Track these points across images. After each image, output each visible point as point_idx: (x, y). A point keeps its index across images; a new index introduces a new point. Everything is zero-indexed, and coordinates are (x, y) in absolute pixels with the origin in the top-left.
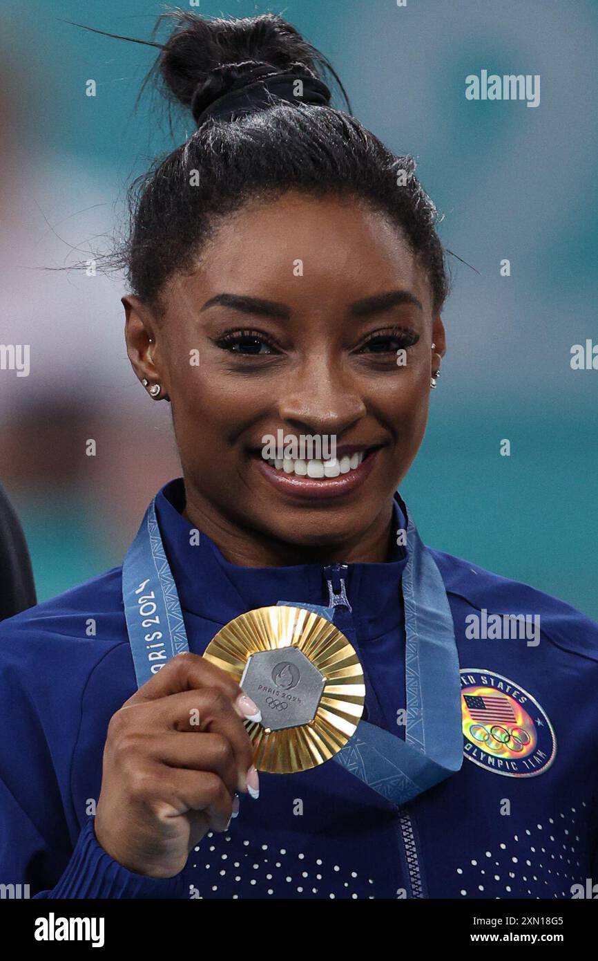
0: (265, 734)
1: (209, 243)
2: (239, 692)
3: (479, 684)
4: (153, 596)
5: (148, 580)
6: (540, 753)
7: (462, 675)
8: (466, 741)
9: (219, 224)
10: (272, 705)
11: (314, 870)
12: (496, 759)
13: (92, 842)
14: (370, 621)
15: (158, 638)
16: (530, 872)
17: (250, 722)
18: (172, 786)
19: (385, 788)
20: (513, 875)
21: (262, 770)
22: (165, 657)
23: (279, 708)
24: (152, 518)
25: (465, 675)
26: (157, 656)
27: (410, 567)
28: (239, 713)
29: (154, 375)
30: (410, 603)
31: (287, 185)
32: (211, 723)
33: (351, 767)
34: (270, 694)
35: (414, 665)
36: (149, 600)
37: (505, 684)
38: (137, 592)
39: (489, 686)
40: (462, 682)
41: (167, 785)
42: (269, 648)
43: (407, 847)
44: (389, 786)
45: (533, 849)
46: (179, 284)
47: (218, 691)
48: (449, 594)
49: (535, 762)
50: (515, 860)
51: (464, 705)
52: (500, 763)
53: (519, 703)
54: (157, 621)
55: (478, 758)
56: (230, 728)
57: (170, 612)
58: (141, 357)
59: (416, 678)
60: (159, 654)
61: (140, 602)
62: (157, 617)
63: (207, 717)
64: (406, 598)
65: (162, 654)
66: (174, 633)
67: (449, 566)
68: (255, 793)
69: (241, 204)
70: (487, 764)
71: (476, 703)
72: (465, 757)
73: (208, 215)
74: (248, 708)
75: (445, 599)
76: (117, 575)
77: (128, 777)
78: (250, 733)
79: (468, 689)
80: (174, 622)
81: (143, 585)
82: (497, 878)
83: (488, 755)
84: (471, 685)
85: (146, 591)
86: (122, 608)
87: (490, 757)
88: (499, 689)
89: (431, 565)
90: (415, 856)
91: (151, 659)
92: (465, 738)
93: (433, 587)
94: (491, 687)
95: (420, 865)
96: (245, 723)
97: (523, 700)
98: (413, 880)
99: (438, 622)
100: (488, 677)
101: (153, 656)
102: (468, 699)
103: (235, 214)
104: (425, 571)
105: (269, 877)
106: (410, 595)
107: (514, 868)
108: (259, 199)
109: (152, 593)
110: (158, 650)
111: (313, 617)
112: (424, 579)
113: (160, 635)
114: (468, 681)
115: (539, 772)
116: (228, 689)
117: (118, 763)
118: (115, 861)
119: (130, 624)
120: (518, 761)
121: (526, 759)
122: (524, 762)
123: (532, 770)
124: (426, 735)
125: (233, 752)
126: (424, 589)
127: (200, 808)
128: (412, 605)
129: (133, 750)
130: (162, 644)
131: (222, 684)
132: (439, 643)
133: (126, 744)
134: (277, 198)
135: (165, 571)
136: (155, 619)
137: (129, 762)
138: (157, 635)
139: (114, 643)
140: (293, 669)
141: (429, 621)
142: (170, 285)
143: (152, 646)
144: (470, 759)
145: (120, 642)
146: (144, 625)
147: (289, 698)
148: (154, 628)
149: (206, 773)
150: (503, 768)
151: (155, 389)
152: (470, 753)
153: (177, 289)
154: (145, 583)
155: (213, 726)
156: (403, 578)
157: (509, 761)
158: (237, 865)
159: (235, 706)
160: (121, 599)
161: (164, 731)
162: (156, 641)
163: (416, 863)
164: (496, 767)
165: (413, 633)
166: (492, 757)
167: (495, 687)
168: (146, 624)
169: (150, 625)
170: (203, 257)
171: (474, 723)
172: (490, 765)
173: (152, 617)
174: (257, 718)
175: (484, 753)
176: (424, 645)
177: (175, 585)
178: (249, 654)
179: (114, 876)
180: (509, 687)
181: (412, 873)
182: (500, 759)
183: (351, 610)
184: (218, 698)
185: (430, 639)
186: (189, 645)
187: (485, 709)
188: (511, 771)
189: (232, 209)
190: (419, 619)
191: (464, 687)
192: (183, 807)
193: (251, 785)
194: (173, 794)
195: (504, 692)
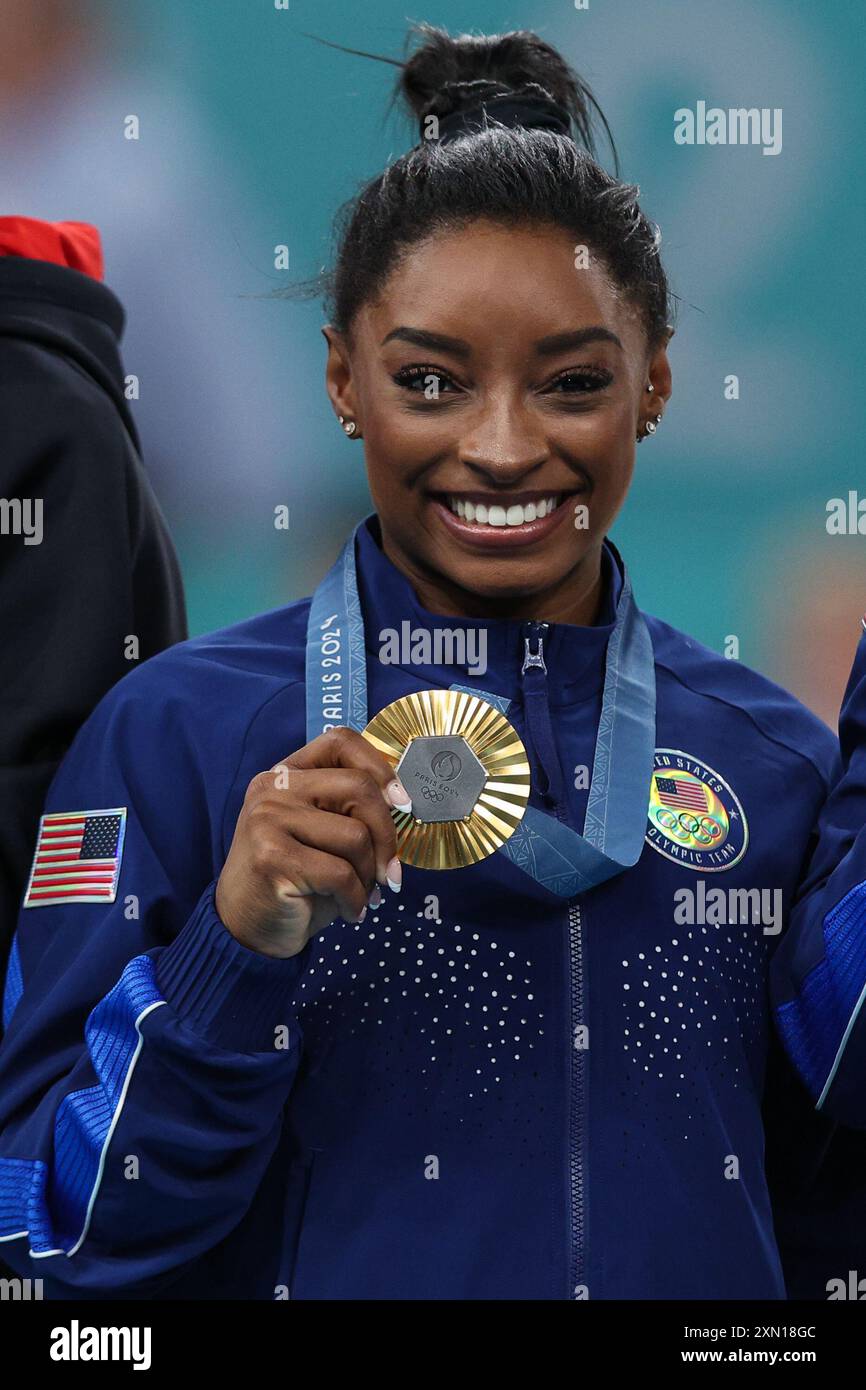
0: (416, 824)
1: (395, 273)
2: (391, 777)
3: (674, 766)
4: (338, 634)
5: (336, 616)
6: (730, 847)
7: (657, 754)
8: (650, 825)
9: (407, 253)
10: (427, 796)
11: (469, 944)
12: (681, 848)
13: (209, 907)
14: (566, 687)
15: (337, 679)
16: (700, 973)
17: (400, 812)
18: (299, 864)
19: (556, 885)
20: (681, 974)
21: (407, 862)
22: (340, 701)
23: (435, 799)
24: (350, 549)
25: (661, 755)
26: (331, 699)
27: (618, 635)
28: (388, 801)
29: (349, 412)
30: (612, 672)
31: (477, 213)
32: (352, 807)
33: (520, 860)
34: (426, 784)
35: (606, 739)
36: (334, 638)
37: (702, 770)
38: (323, 627)
39: (684, 769)
40: (656, 762)
41: (294, 862)
42: (433, 734)
43: (572, 931)
44: (560, 883)
45: (707, 949)
46: (366, 318)
47: (367, 773)
48: (657, 666)
49: (722, 856)
50: (686, 958)
51: (654, 785)
52: (684, 853)
53: (714, 792)
54: (338, 662)
55: (661, 845)
56: (374, 815)
57: (353, 652)
58: (340, 392)
59: (607, 753)
60: (334, 697)
61: (324, 638)
62: (339, 658)
63: (349, 800)
64: (609, 667)
65: (338, 698)
66: (354, 677)
67: (663, 634)
68: (396, 887)
69: (429, 232)
70: (670, 853)
71: (667, 786)
72: (646, 843)
73: (397, 243)
74: (399, 797)
75: (652, 671)
76: (304, 607)
77: (255, 845)
78: (397, 825)
79: (659, 771)
80: (356, 665)
81: (330, 621)
82: (664, 975)
83: (672, 843)
84: (665, 767)
85: (332, 628)
86: (304, 642)
87: (674, 846)
88: (695, 775)
89: (643, 632)
90: (580, 942)
91: (325, 701)
92: (649, 822)
93: (641, 657)
94: (686, 771)
95: (583, 953)
96: (393, 813)
97: (719, 789)
98: (574, 967)
99: (641, 697)
100: (685, 760)
101: (327, 699)
102: (659, 780)
103: (423, 242)
104: (635, 638)
105: (421, 946)
106: (613, 666)
107: (683, 966)
108: (448, 227)
109: (338, 630)
110: (334, 692)
111: (485, 707)
112: (632, 648)
113: (339, 676)
114: (662, 761)
115: (724, 867)
116: (380, 772)
117: (248, 829)
118: (229, 931)
119: (310, 661)
120: (705, 854)
121: (713, 852)
122: (710, 855)
123: (719, 864)
124: (609, 815)
125: (371, 838)
126: (631, 658)
127: (326, 894)
128: (615, 675)
129: (265, 817)
130: (340, 687)
131: (374, 767)
132: (637, 718)
133: (259, 810)
134: (466, 228)
135: (354, 608)
136: (336, 659)
137: (260, 830)
138: (336, 677)
139: (286, 681)
140: (455, 761)
141: (629, 693)
142: (359, 316)
143: (328, 688)
144: (652, 844)
145: (293, 680)
146: (323, 664)
147: (447, 789)
148: (334, 668)
149: (337, 858)
150: (687, 859)
151: (350, 427)
152: (653, 839)
153: (366, 324)
154: (331, 619)
155: (354, 811)
156: (609, 645)
157: (695, 852)
158: (388, 930)
159: (384, 792)
160: (305, 633)
161: (302, 804)
162: (333, 683)
163: (580, 949)
164: (679, 857)
165: (610, 707)
166: (677, 845)
167: (691, 772)
168: (327, 663)
169: (329, 665)
170: (389, 287)
171: (664, 807)
172: (673, 855)
173: (334, 656)
174: (407, 808)
175: (669, 840)
176: (621, 719)
177: (362, 624)
178: (410, 738)
179: (225, 945)
180: (706, 773)
181: (573, 960)
182: (685, 849)
183: (546, 673)
184: (365, 781)
185: (628, 713)
186: (368, 691)
187: (676, 793)
188: (695, 863)
189: (418, 237)
190: (618, 690)
191: (657, 768)
192: (306, 889)
193: (393, 877)
194: (298, 873)
195: (699, 777)
